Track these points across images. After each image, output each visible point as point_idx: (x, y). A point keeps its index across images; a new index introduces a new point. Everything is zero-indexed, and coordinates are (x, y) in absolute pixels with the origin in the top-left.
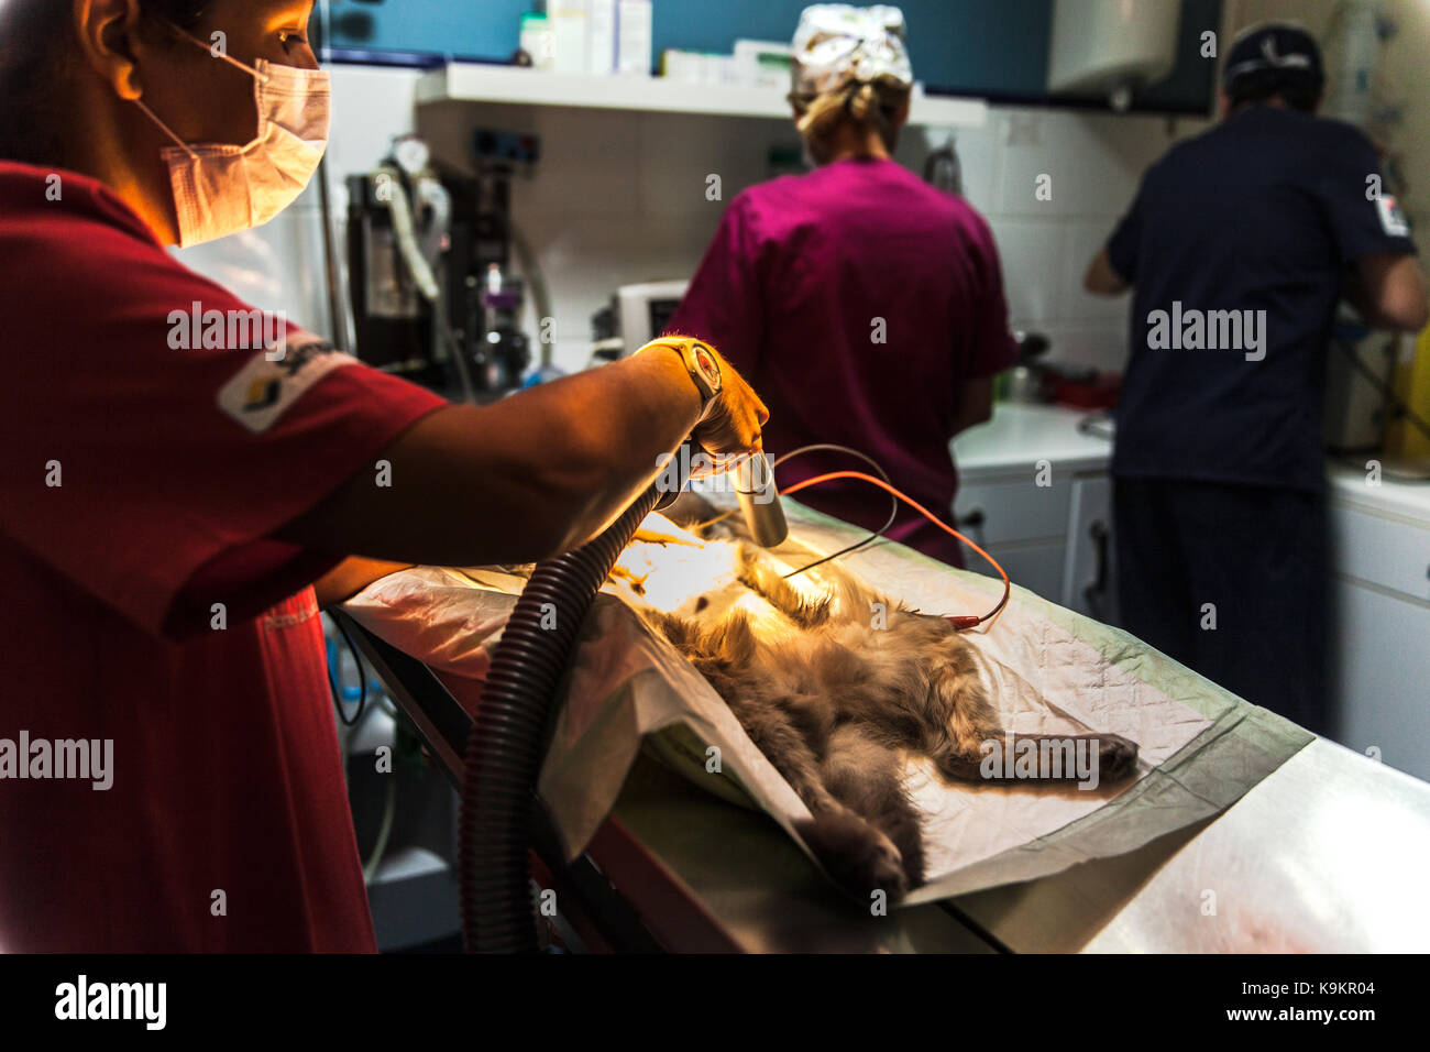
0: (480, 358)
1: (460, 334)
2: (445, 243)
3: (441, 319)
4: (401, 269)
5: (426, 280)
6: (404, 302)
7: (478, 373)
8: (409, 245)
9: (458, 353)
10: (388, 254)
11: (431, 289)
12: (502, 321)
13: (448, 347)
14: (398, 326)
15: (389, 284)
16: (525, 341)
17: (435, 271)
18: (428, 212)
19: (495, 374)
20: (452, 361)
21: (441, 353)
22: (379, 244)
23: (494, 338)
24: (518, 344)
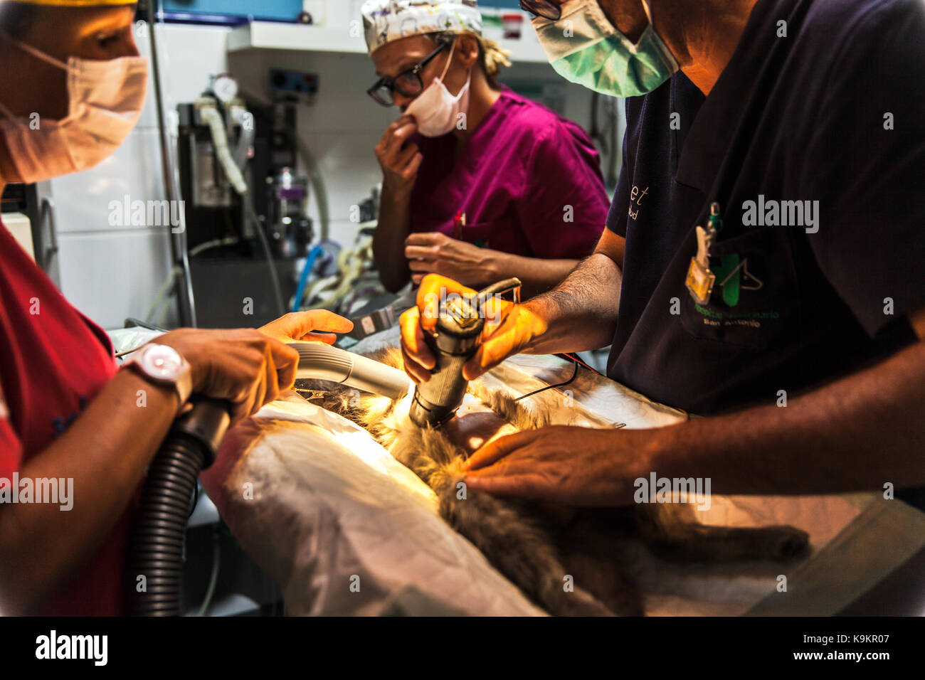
0: (277, 236)
1: (262, 218)
2: (250, 153)
3: (248, 206)
4: (219, 171)
5: (237, 178)
6: (221, 196)
7: (276, 246)
8: (224, 153)
9: (261, 231)
10: (209, 160)
11: (242, 187)
12: (293, 209)
13: (255, 228)
14: (217, 212)
15: (209, 183)
16: (310, 222)
17: (243, 173)
18: (238, 129)
19: (288, 247)
20: (257, 238)
21: (248, 232)
22: (201, 154)
23: (287, 221)
24: (304, 224)
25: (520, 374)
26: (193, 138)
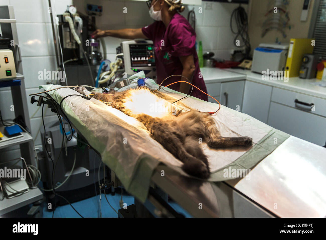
0: (90, 58)
1: (86, 52)
2: (82, 32)
3: (81, 48)
4: (72, 37)
5: (77, 39)
6: (72, 45)
7: (90, 61)
8: (73, 31)
9: (86, 56)
10: (68, 33)
11: (79, 42)
12: (95, 49)
13: (84, 55)
14: (71, 50)
15: (68, 41)
16: (101, 53)
17: (79, 37)
18: (77, 24)
19: (94, 62)
20: (85, 59)
21: (81, 57)
22: (66, 31)
23: (93, 53)
24: (99, 54)
25: (170, 97)
26: (63, 26)
